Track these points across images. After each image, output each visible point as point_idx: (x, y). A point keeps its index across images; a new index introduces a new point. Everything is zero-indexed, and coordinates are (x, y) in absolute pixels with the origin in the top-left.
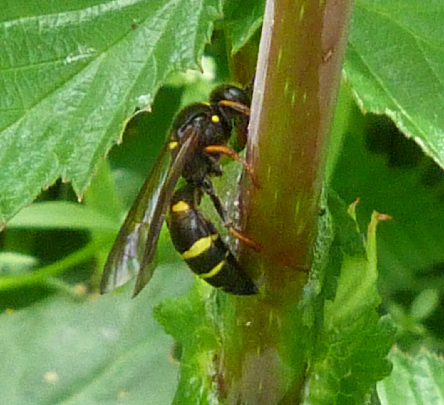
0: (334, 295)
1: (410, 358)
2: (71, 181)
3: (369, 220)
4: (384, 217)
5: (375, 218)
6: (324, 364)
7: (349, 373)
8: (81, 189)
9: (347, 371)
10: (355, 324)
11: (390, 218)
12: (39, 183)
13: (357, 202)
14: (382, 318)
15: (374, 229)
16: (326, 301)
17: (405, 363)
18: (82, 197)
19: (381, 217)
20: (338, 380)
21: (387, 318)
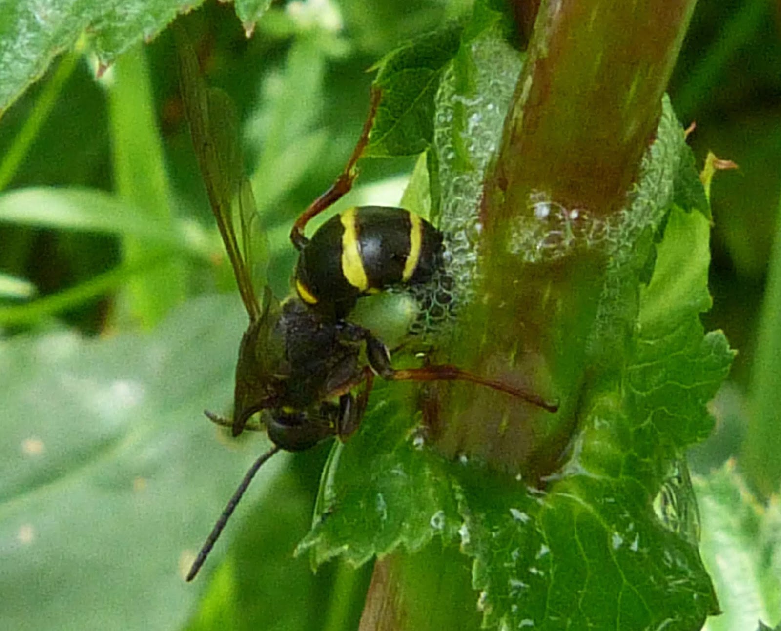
4: (724, 164)
5: (712, 164)
7: (649, 421)
9: (646, 416)
10: (668, 338)
14: (710, 334)
19: (721, 164)
20: (632, 430)
21: (717, 336)
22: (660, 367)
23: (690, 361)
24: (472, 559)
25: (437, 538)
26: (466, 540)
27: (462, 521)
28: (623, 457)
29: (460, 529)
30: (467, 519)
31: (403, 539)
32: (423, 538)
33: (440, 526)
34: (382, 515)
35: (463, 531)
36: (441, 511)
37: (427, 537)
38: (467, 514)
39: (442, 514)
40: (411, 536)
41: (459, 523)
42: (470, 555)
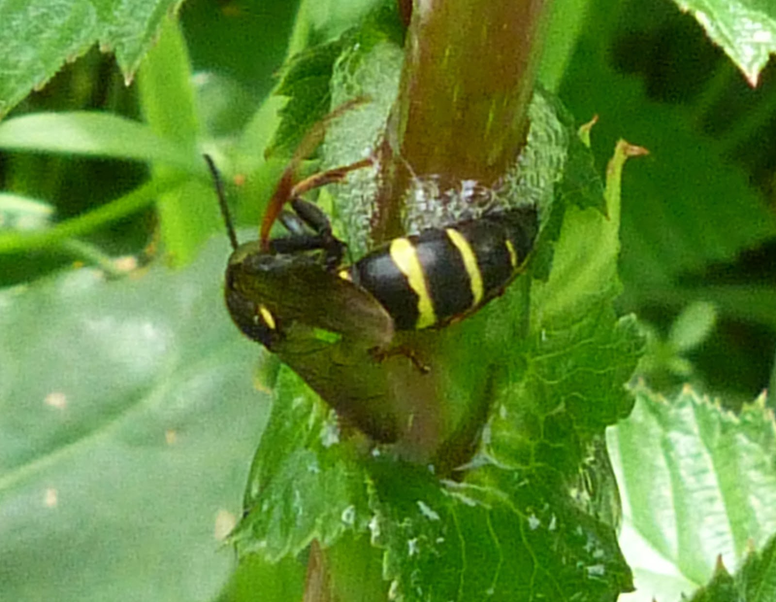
0: (547, 274)
1: (665, 402)
2: (115, 50)
3: (611, 154)
4: (636, 150)
5: (622, 151)
6: (520, 390)
7: (561, 407)
8: (130, 64)
9: (558, 403)
10: (576, 328)
11: (646, 152)
12: (60, 52)
13: (593, 122)
14: (622, 319)
15: (618, 170)
16: (534, 282)
17: (654, 410)
18: (131, 78)
19: (632, 150)
20: (542, 418)
21: (629, 321)
22: (570, 355)
23: (601, 347)
24: (383, 551)
25: (348, 533)
26: (375, 534)
27: (373, 514)
28: (533, 445)
29: (369, 522)
30: (377, 512)
31: (316, 534)
32: (335, 534)
33: (351, 521)
34: (298, 511)
35: (373, 525)
36: (352, 507)
37: (339, 532)
38: (377, 508)
39: (352, 510)
40: (324, 533)
41: (370, 517)
42: (381, 547)
